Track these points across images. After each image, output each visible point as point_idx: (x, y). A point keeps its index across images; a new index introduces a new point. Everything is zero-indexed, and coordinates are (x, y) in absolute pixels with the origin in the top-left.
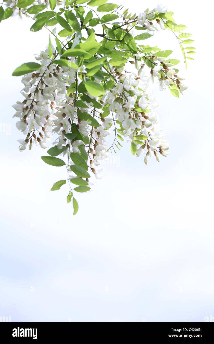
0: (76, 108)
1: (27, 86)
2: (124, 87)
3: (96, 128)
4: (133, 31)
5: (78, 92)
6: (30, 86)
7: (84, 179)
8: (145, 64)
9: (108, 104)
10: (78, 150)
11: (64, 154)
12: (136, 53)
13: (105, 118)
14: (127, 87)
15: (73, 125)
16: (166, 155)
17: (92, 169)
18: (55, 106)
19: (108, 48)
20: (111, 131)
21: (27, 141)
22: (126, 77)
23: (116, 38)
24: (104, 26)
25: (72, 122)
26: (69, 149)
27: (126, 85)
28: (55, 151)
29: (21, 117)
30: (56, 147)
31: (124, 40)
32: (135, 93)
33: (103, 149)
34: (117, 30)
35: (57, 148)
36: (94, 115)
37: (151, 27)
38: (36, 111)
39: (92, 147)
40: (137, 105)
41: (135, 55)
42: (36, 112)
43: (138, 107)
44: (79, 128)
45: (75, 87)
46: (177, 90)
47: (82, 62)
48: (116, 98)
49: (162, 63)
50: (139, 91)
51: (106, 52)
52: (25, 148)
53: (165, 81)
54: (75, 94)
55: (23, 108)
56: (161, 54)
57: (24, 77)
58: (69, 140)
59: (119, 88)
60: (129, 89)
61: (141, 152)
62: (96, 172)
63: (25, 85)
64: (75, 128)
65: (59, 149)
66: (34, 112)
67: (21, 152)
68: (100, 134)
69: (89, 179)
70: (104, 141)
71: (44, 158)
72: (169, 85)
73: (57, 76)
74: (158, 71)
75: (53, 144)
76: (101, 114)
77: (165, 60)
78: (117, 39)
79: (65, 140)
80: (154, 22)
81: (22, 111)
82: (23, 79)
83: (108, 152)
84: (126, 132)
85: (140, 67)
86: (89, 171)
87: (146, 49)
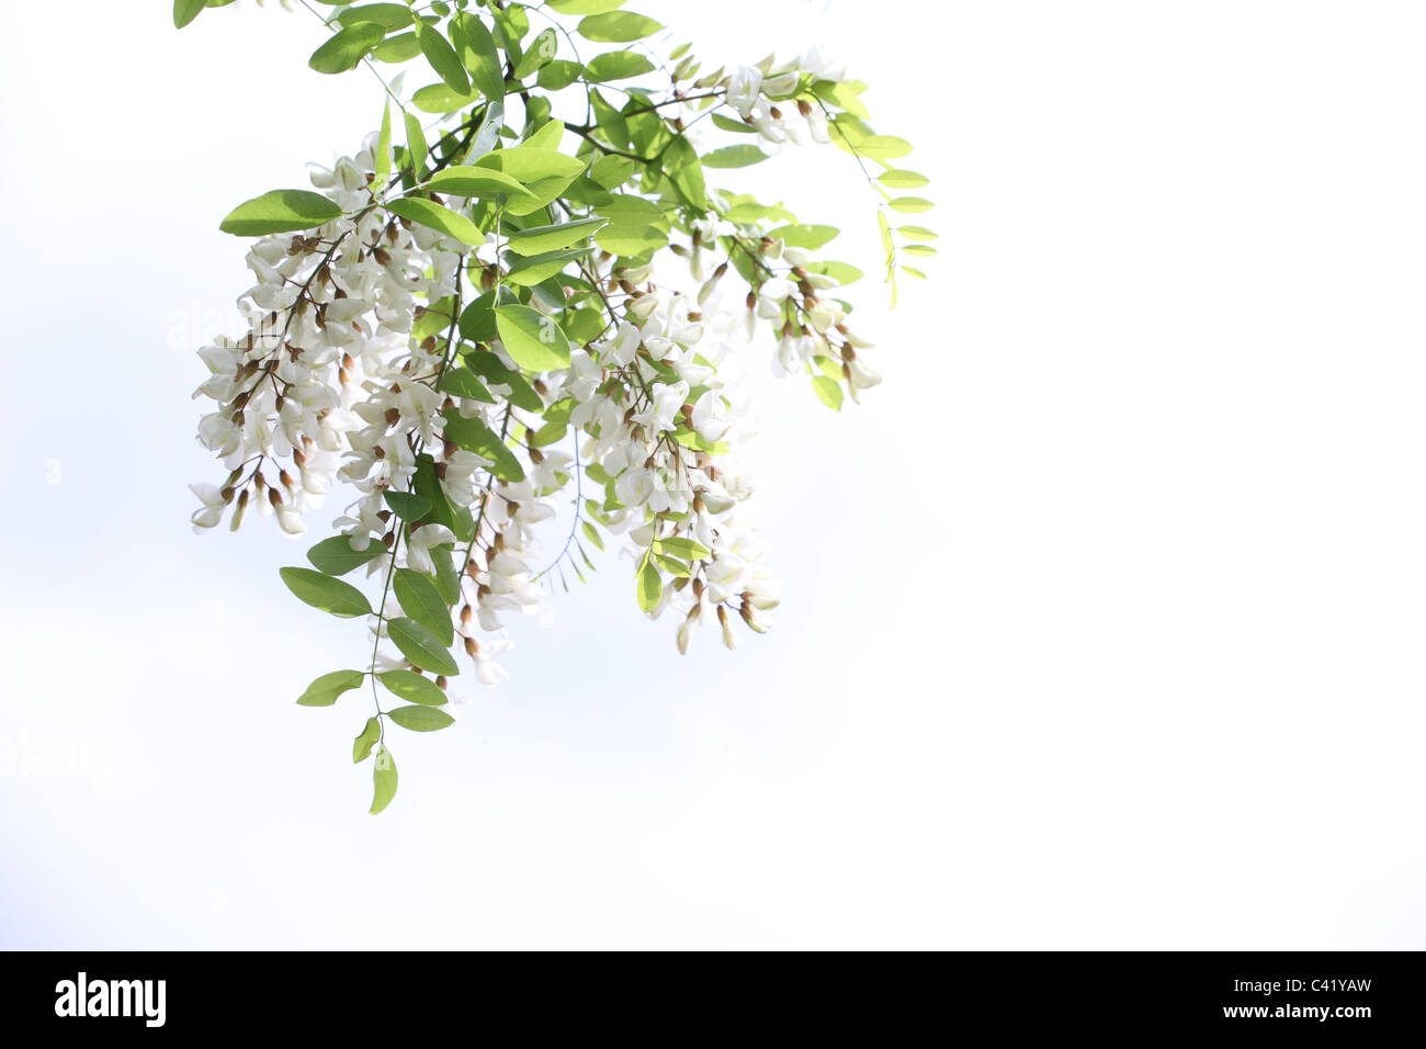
0: (443, 396)
1: (266, 284)
2: (642, 343)
3: (504, 483)
4: (698, 132)
5: (457, 335)
6: (276, 282)
7: (432, 677)
8: (730, 264)
9: (568, 398)
10: (427, 564)
11: (371, 571)
12: (701, 215)
13: (545, 450)
14: (656, 347)
15: (423, 461)
16: (763, 629)
17: (468, 641)
18: (357, 373)
19: (600, 182)
20: (560, 501)
21: (227, 493)
22: (654, 307)
23: (631, 146)
24: (595, 96)
25: (421, 450)
26: (394, 554)
27: (652, 337)
28: (339, 553)
29: (221, 400)
30: (345, 539)
31: (664, 158)
32: (682, 374)
33: (522, 571)
34: (641, 117)
35: (347, 541)
36: (504, 431)
37: (774, 128)
38: (288, 386)
39: (479, 556)
40: (685, 419)
41: (698, 223)
42: (285, 389)
43: (685, 429)
44: (443, 478)
45: (447, 315)
46: (836, 384)
47: (490, 222)
48: (607, 380)
49: (795, 271)
50: (697, 366)
51: (591, 194)
52: (216, 522)
53: (799, 343)
54: (444, 343)
55: (240, 366)
56: (795, 234)
57: (257, 245)
58: (399, 520)
59: (625, 346)
60: (663, 351)
61: (669, 601)
62: (481, 654)
63: (260, 277)
64: (430, 474)
65: (355, 549)
66: (281, 389)
67: (197, 533)
68: (519, 510)
69: (448, 679)
70: (530, 538)
71: (290, 574)
72: (811, 360)
73: (386, 262)
74: (777, 301)
75: (336, 524)
76: (529, 432)
77: (809, 258)
78: (634, 153)
79: (384, 516)
80: (788, 108)
81: (231, 377)
82: (255, 251)
83: (538, 581)
84: (621, 519)
85: (708, 274)
86: (457, 650)
87: (739, 206)
